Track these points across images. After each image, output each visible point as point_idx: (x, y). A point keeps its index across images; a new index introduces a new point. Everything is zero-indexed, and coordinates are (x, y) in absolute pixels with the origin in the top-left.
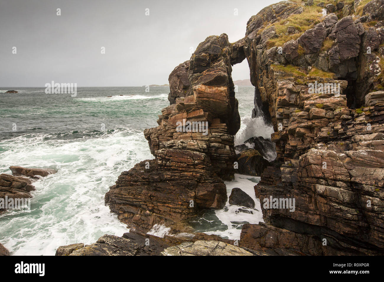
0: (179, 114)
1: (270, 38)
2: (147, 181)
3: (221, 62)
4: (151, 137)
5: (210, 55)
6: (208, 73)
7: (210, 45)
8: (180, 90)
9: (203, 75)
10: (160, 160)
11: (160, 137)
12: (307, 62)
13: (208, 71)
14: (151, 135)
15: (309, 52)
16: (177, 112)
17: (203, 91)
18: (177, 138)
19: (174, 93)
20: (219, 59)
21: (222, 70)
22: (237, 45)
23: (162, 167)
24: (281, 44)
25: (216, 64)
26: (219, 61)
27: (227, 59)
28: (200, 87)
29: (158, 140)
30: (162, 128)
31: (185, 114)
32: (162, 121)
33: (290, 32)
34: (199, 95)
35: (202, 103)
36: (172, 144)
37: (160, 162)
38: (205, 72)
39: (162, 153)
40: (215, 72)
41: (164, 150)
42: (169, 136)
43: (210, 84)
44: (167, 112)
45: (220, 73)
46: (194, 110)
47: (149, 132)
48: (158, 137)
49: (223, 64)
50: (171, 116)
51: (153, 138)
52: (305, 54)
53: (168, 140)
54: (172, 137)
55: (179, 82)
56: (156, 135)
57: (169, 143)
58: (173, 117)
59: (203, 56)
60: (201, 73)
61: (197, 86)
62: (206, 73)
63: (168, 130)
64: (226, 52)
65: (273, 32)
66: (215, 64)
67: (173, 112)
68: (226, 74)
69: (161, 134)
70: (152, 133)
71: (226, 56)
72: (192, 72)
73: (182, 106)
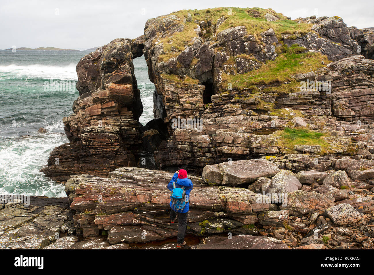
0: (95, 106)
1: (160, 55)
2: (76, 158)
3: (126, 65)
4: (70, 124)
5: (117, 59)
6: (117, 74)
7: (117, 52)
8: (88, 81)
9: (112, 75)
10: (84, 142)
11: (79, 124)
12: (183, 73)
13: (116, 72)
14: (70, 122)
15: (183, 66)
16: (92, 103)
17: (114, 88)
18: (94, 124)
19: (82, 84)
20: (125, 62)
21: (127, 72)
22: (137, 42)
23: (86, 147)
24: (167, 60)
25: (123, 66)
26: (124, 64)
27: (130, 62)
28: (111, 85)
29: (77, 127)
30: (80, 117)
31: (100, 105)
32: (80, 111)
33: (173, 51)
34: (111, 91)
35: (113, 97)
36: (91, 129)
37: (84, 143)
38: (114, 72)
39: (85, 136)
40: (122, 73)
41: (86, 134)
42: (86, 123)
43: (119, 83)
44: (84, 104)
45: (126, 75)
46: (107, 102)
47: (67, 120)
48: (77, 124)
49: (128, 66)
50: (88, 107)
51: (72, 125)
52: (182, 67)
53: (87, 126)
54: (90, 123)
55: (88, 73)
56: (75, 122)
57: (88, 129)
58: (90, 107)
59: (112, 61)
60: (111, 73)
61: (109, 84)
62: (114, 74)
63: (86, 118)
64: (130, 57)
65: (162, 49)
66: (121, 67)
67: (89, 103)
68: (130, 75)
69: (80, 122)
70: (71, 121)
71: (130, 60)
72: (104, 72)
73: (97, 99)
